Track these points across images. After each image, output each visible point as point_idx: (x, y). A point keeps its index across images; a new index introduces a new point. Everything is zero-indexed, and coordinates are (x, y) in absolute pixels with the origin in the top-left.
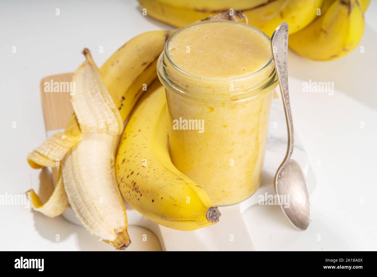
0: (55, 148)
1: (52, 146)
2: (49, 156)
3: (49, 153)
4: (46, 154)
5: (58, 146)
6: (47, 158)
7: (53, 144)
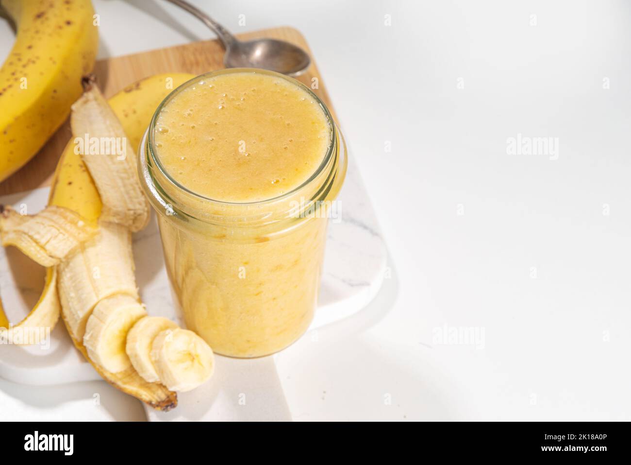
0: (61, 236)
1: (57, 232)
2: (48, 247)
3: (48, 242)
4: (43, 241)
5: (67, 235)
6: (43, 248)
7: (59, 230)
